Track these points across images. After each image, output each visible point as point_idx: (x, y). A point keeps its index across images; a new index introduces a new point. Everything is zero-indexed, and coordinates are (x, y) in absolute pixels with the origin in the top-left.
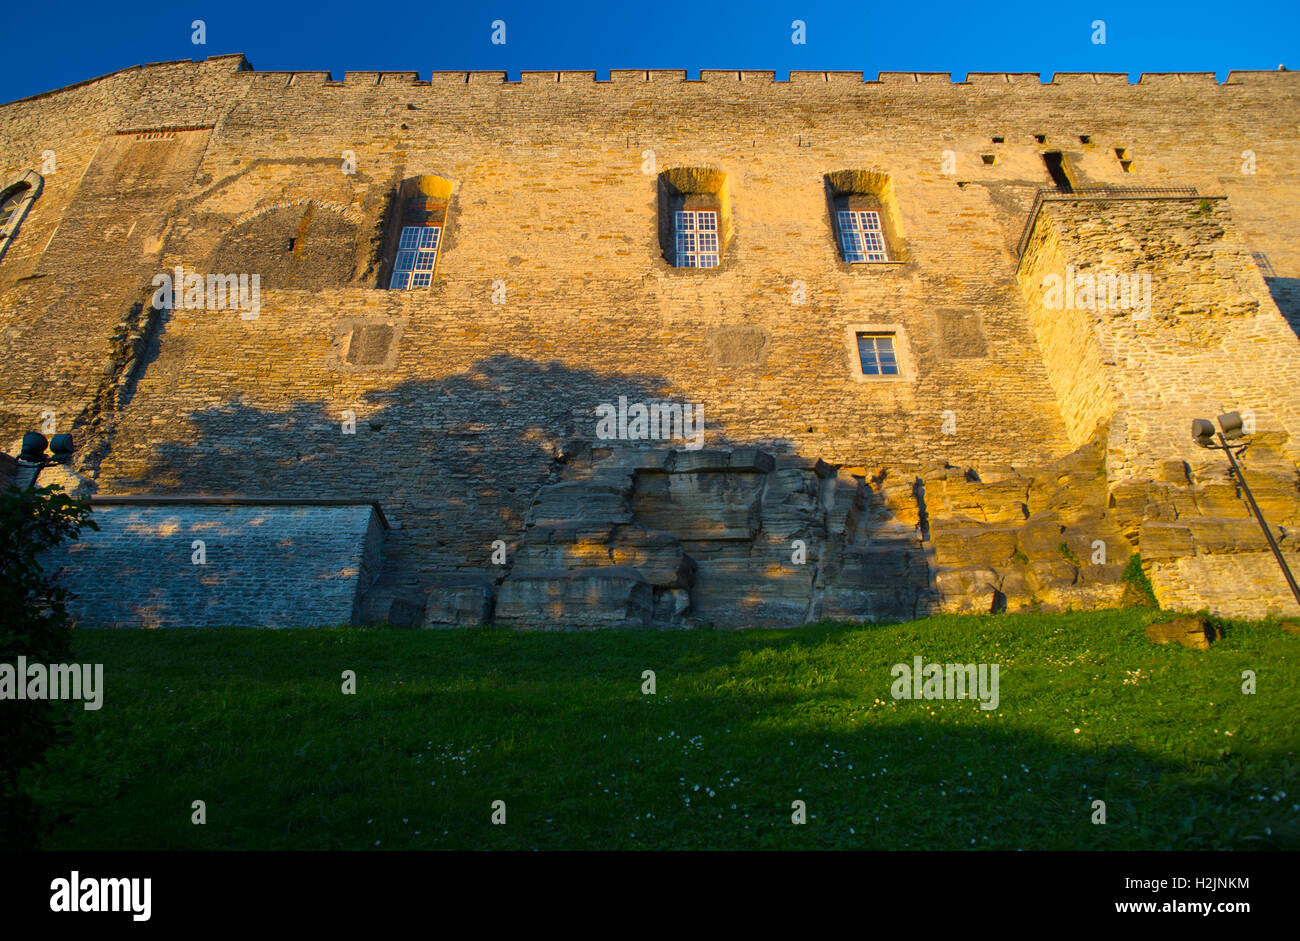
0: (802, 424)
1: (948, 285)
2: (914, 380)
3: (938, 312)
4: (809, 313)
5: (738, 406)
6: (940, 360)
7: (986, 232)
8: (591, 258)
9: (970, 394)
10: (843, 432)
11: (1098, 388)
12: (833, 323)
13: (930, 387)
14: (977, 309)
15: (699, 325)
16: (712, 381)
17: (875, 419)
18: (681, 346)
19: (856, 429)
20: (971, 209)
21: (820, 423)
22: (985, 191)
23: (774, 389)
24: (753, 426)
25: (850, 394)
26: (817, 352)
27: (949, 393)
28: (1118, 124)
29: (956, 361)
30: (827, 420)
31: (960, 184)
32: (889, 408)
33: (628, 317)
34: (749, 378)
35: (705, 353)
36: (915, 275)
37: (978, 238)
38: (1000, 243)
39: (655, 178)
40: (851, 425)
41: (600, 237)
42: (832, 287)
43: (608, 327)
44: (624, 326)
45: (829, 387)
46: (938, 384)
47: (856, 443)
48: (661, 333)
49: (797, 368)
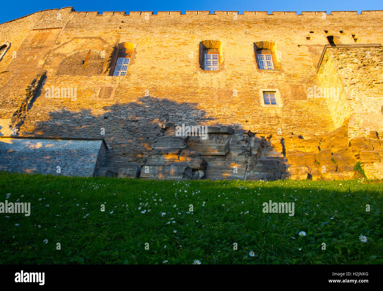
0: (244, 119)
1: (294, 77)
2: (282, 106)
3: (290, 85)
4: (247, 85)
5: (223, 114)
6: (291, 100)
7: (307, 61)
8: (177, 67)
9: (301, 111)
10: (258, 122)
11: (345, 108)
12: (255, 88)
13: (287, 109)
14: (304, 85)
15: (211, 88)
16: (215, 106)
17: (268, 118)
18: (205, 94)
19: (262, 122)
20: (302, 53)
21: (250, 120)
22: (307, 48)
23: (235, 108)
24: (227, 120)
25: (260, 110)
26: (250, 97)
27: (294, 111)
28: (353, 27)
29: (296, 101)
30: (252, 118)
31: (299, 46)
32: (273, 115)
33: (188, 85)
34: (227, 105)
35: (213, 97)
36: (283, 74)
37: (304, 62)
38: (312, 64)
39: (199, 43)
40: (260, 120)
41: (180, 61)
42: (255, 77)
43: (182, 88)
44: (187, 88)
45: (253, 108)
46: (290, 108)
47: (262, 126)
48: (198, 90)
49: (243, 102)
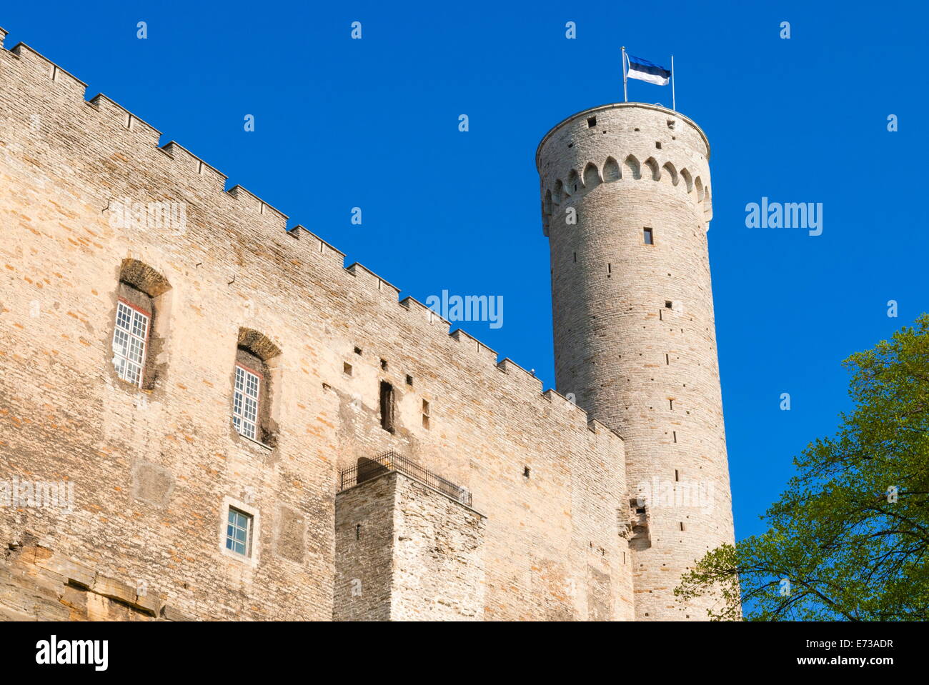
0: (180, 578)
1: (295, 485)
2: (256, 566)
3: (283, 508)
4: (204, 472)
5: (143, 544)
6: (274, 555)
7: (329, 444)
8: (59, 334)
9: (285, 593)
10: (203, 595)
12: (217, 490)
13: (263, 577)
14: (307, 516)
15: (130, 449)
16: (129, 512)
17: (225, 592)
18: (113, 466)
19: (212, 597)
20: (325, 415)
21: (191, 582)
22: (337, 401)
23: (168, 537)
24: (149, 567)
25: (214, 562)
26: (202, 512)
27: (273, 587)
28: (431, 375)
29: (284, 560)
30: (197, 580)
31: (324, 385)
32: (236, 586)
33: (79, 417)
34: (154, 518)
35: (129, 480)
36: (276, 465)
37: (323, 448)
38: (334, 459)
39: (120, 263)
40: (210, 591)
41: (70, 313)
42: (222, 452)
43: (64, 421)
44: (76, 425)
45: (203, 551)
46: (269, 577)
47: (211, 609)
48: (102, 445)
49: (186, 524)
